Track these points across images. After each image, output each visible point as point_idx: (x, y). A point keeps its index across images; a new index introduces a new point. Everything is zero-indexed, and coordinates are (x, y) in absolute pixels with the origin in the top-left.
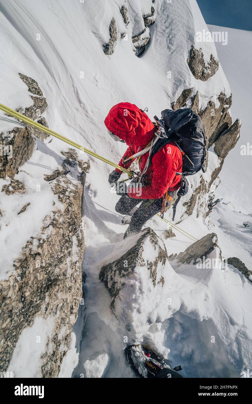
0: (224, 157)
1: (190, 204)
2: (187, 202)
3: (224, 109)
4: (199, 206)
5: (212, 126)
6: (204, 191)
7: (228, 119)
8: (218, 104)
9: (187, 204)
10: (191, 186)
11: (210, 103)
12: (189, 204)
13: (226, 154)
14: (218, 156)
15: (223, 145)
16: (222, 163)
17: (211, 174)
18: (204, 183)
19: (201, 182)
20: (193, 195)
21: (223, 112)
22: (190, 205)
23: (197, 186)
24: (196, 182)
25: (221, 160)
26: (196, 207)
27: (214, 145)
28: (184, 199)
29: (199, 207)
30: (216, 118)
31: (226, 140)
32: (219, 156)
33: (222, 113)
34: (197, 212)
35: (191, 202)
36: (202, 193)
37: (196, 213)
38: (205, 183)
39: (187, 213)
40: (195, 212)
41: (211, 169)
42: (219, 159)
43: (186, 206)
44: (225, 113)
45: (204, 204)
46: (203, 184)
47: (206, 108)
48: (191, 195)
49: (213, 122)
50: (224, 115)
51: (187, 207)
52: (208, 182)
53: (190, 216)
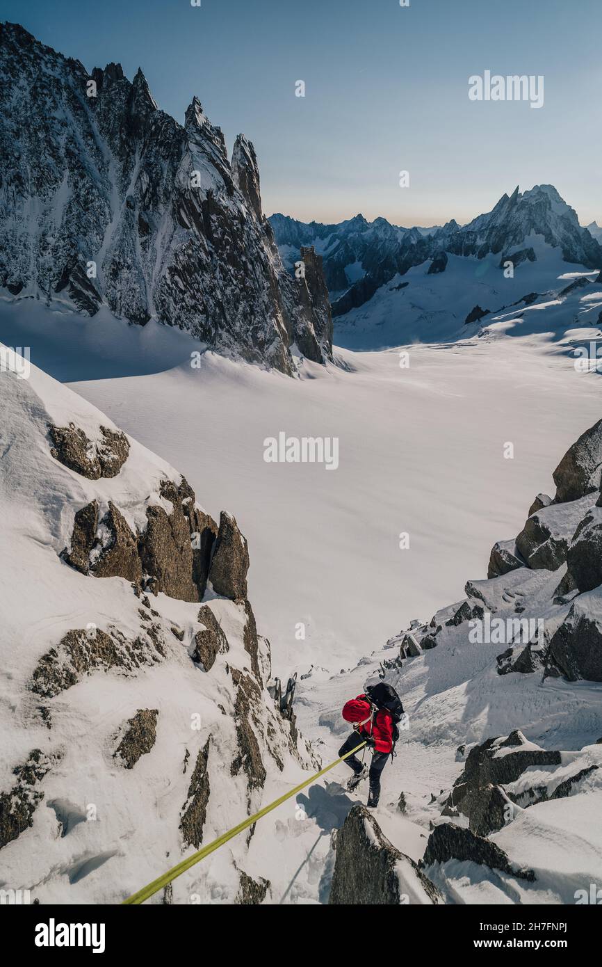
0: (244, 593)
1: (246, 756)
2: (235, 757)
3: (185, 508)
4: (268, 738)
5: (182, 550)
6: (254, 696)
7: (204, 521)
8: (168, 507)
9: (240, 763)
10: (221, 711)
11: (151, 511)
12: (244, 759)
13: (243, 585)
14: (232, 601)
15: (227, 572)
16: (248, 609)
17: (243, 645)
18: (243, 677)
19: (235, 682)
20: (238, 729)
21: (187, 514)
22: (249, 759)
23: (234, 698)
24: (223, 691)
25: (242, 604)
26: (263, 749)
27: (210, 585)
28: (226, 755)
29: (269, 741)
30: (182, 532)
31: (227, 560)
32: (233, 599)
33: (186, 518)
34: (274, 757)
35: (246, 750)
36: (254, 702)
37: (273, 761)
38: (245, 674)
39: (255, 786)
40: (268, 762)
41: (236, 636)
42: (237, 604)
43: (241, 769)
44: (191, 513)
45: (273, 722)
46: (242, 683)
47: (149, 523)
48: (234, 733)
49: (180, 542)
50: (192, 518)
51: (246, 770)
52: (249, 668)
53: (266, 783)
